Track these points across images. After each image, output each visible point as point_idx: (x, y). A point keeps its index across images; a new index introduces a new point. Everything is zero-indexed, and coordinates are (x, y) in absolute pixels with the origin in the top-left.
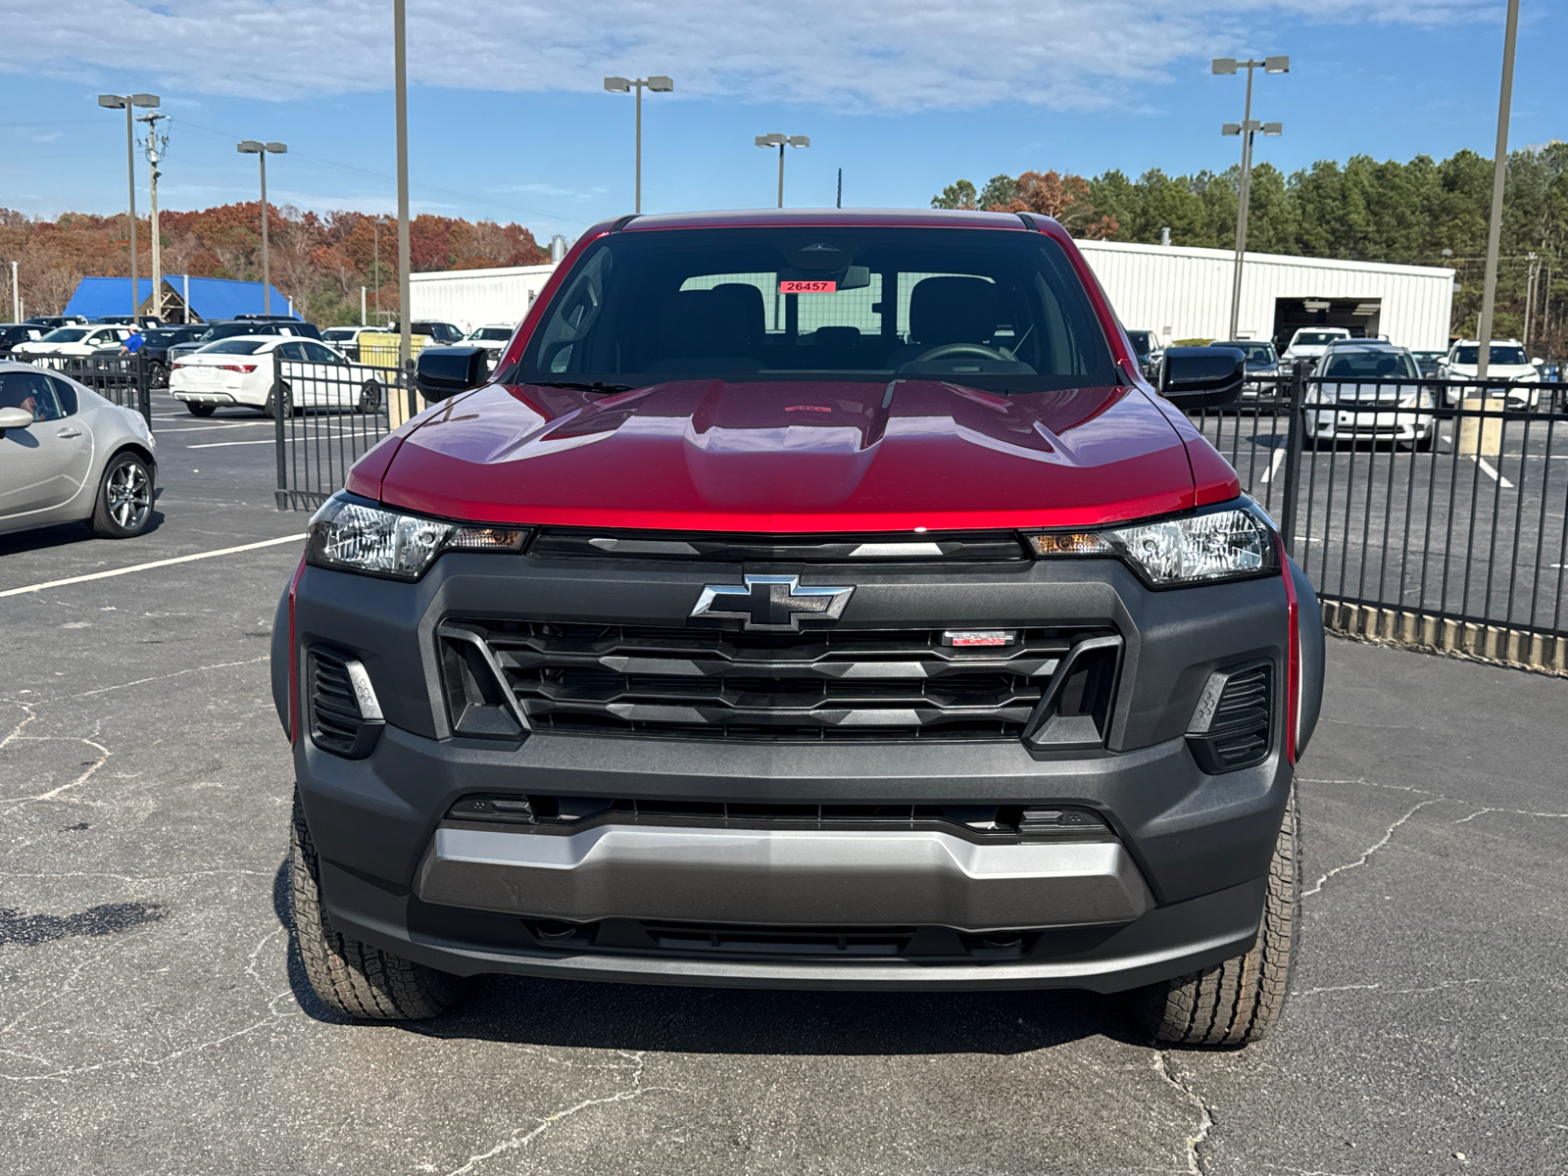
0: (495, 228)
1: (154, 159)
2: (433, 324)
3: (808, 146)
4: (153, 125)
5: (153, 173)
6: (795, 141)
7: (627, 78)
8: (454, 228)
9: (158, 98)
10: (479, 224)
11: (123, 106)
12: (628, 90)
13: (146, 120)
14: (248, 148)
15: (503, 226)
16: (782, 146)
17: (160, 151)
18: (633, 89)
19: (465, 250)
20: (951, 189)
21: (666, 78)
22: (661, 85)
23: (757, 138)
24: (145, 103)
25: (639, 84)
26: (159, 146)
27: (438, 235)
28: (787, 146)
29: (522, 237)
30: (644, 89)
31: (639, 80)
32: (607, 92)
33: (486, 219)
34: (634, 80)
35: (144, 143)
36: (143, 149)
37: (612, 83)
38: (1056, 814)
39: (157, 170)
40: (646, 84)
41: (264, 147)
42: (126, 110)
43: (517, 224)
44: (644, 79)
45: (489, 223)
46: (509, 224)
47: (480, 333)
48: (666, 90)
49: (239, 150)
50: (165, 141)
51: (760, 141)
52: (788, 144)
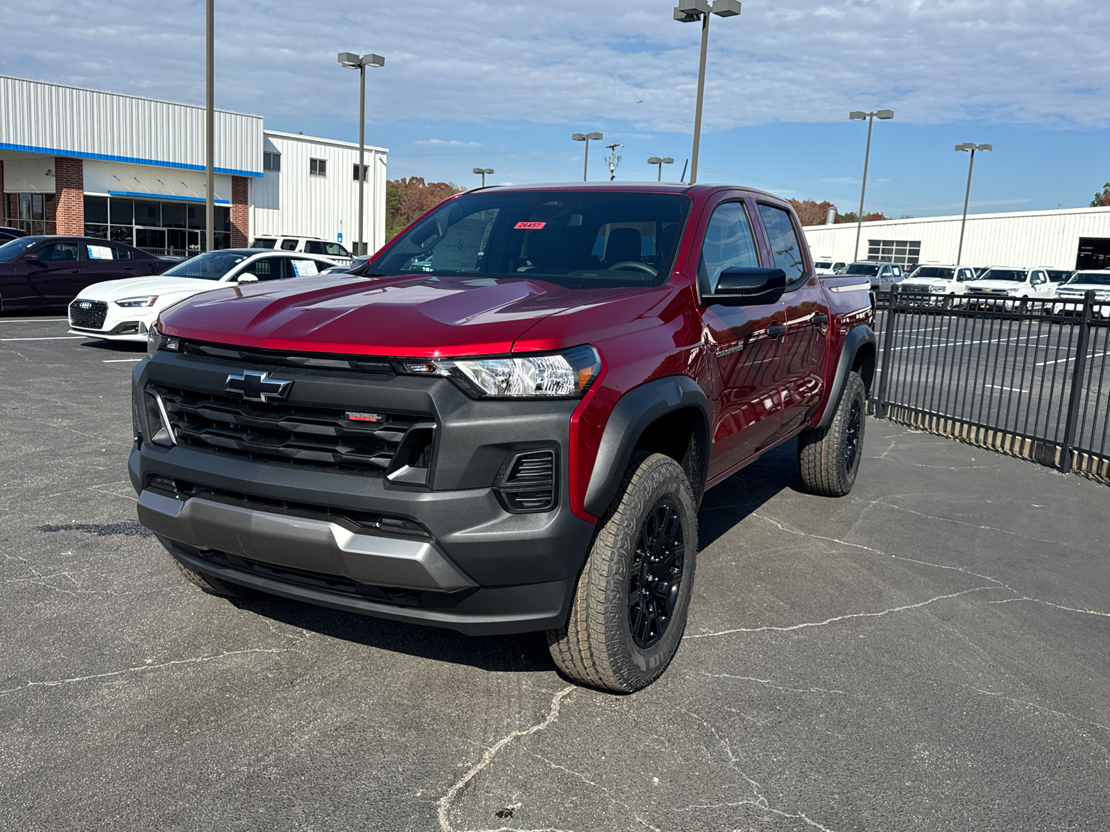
0: (814, 204)
1: (612, 168)
3: (991, 150)
4: (613, 150)
5: (611, 176)
6: (982, 147)
7: (864, 112)
9: (602, 135)
10: (804, 202)
11: (584, 139)
12: (865, 118)
13: (610, 147)
14: (653, 161)
15: (818, 203)
16: (973, 151)
17: (616, 164)
18: (868, 118)
21: (889, 110)
22: (886, 115)
23: (956, 146)
24: (595, 137)
25: (871, 115)
26: (616, 160)
28: (976, 151)
30: (875, 118)
31: (872, 113)
32: (851, 120)
33: (809, 199)
34: (869, 113)
35: (608, 160)
36: (608, 163)
37: (854, 115)
38: (400, 522)
39: (614, 175)
40: (876, 115)
41: (661, 161)
42: (585, 142)
43: (827, 201)
44: (875, 112)
45: (810, 201)
46: (822, 201)
48: (890, 118)
49: (649, 163)
50: (619, 158)
51: (958, 148)
52: (977, 149)
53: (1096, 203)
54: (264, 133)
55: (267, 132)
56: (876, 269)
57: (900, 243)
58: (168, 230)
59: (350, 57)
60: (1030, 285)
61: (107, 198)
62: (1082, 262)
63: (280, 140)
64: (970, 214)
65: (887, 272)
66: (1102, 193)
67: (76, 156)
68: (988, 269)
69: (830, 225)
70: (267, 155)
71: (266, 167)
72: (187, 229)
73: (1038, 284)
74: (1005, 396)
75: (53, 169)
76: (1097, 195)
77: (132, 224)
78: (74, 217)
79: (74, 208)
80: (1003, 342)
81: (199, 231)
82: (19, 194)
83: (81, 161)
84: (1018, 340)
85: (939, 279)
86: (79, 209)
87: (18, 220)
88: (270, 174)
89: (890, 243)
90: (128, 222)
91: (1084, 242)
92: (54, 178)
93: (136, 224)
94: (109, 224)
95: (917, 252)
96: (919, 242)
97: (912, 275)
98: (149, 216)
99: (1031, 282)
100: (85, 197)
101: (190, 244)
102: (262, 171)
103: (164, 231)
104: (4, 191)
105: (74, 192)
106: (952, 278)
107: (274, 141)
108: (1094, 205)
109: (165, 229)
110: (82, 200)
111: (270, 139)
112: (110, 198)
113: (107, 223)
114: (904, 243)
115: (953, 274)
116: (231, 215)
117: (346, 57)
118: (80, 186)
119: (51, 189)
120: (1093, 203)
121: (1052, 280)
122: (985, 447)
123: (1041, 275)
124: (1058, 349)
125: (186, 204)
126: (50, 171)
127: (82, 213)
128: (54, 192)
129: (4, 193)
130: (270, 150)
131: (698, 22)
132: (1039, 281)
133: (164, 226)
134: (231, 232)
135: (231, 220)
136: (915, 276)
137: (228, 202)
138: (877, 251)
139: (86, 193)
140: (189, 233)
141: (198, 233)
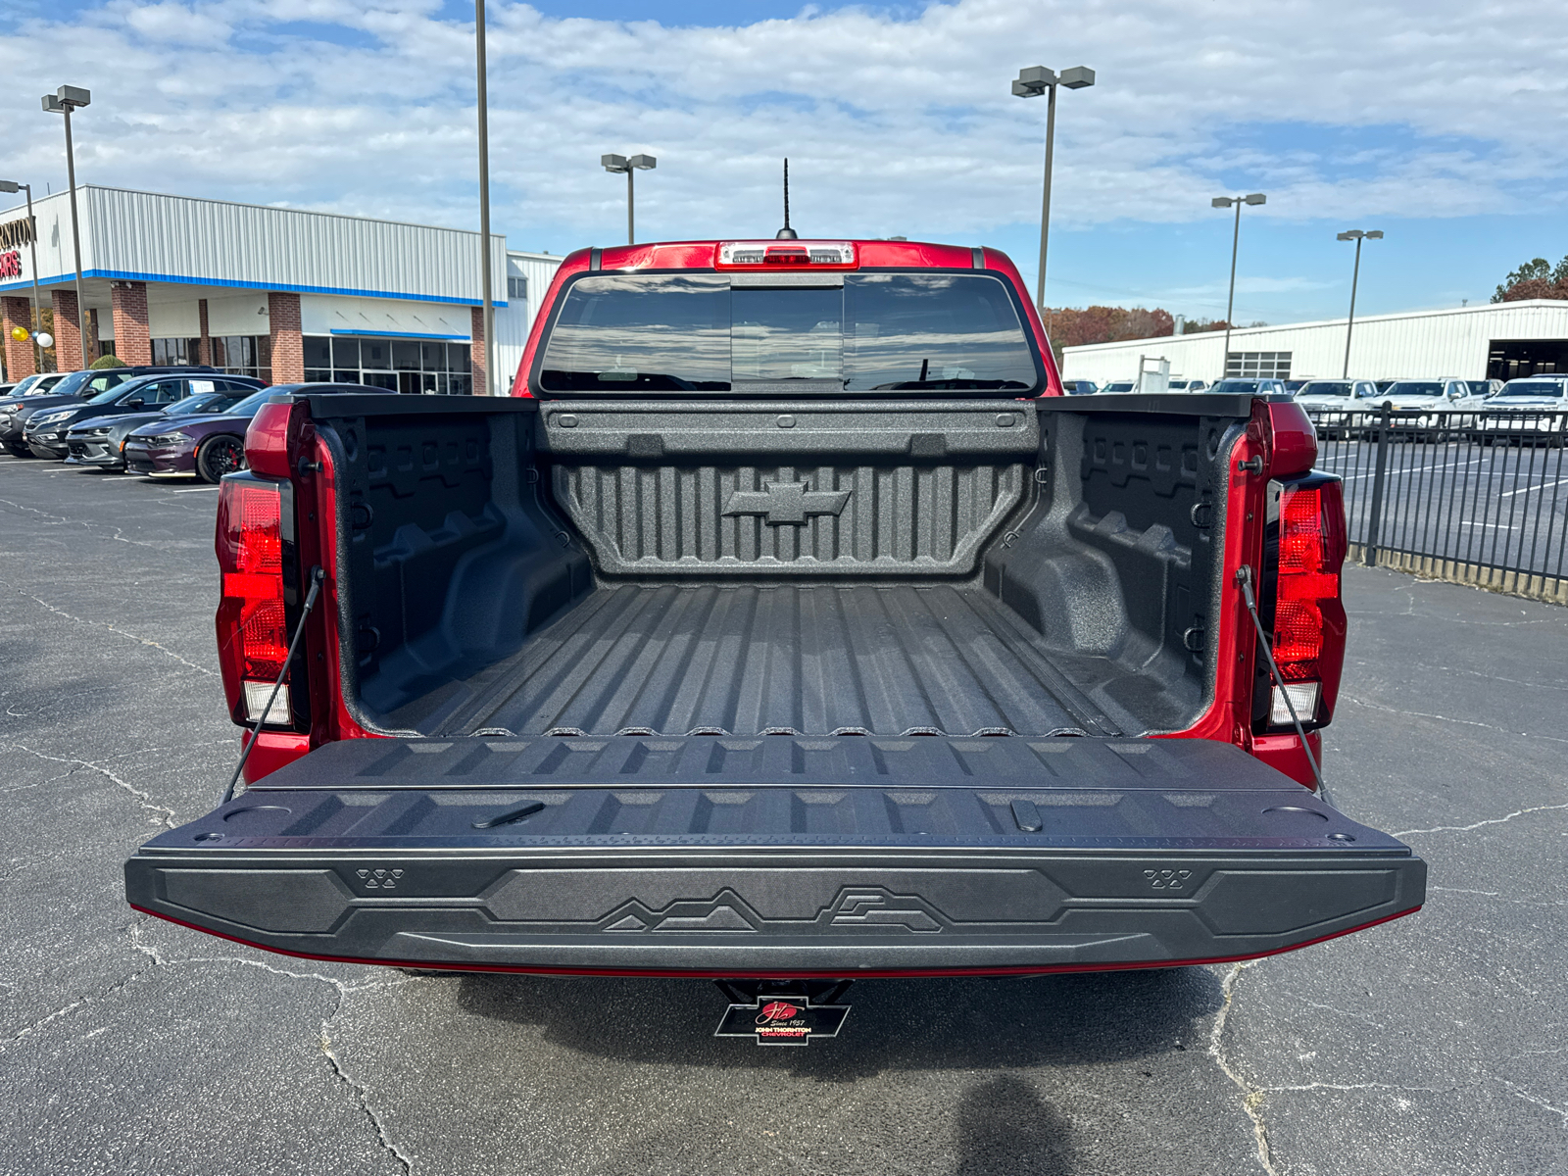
0: (1144, 312)
2: (1077, 382)
3: (1382, 238)
6: (1371, 235)
7: (1231, 197)
8: (1114, 313)
10: (1133, 310)
12: (1230, 205)
15: (1150, 311)
16: (1359, 240)
18: (1234, 205)
19: (1121, 329)
20: (1527, 265)
21: (1260, 194)
22: (1255, 200)
23: (1339, 235)
25: (1239, 201)
27: (1102, 319)
29: (1164, 318)
30: (1243, 204)
31: (1239, 198)
32: (1213, 208)
33: (1138, 306)
34: (1236, 198)
37: (1219, 203)
40: (1244, 200)
44: (1243, 197)
45: (1140, 309)
46: (1155, 309)
47: (1110, 387)
48: (1260, 203)
51: (1342, 237)
52: (1365, 238)
53: (1498, 297)
54: (508, 255)
55: (510, 253)
56: (1254, 387)
57: (1265, 355)
58: (401, 374)
59: (615, 159)
60: (1448, 400)
61: (328, 338)
62: (1496, 370)
63: (525, 262)
64: (1357, 316)
65: (1267, 390)
66: (1505, 284)
67: (293, 291)
68: (1392, 383)
69: (1178, 337)
70: (511, 281)
71: (511, 294)
72: (422, 372)
73: (1457, 398)
74: (1490, 534)
75: (267, 307)
76: (1499, 288)
77: (358, 368)
78: (292, 362)
79: (292, 351)
80: (1438, 469)
81: (435, 373)
82: (226, 338)
83: (298, 296)
84: (1456, 466)
85: (1333, 396)
86: (297, 353)
87: (227, 367)
88: (516, 303)
89: (1254, 355)
90: (352, 365)
91: (1495, 345)
92: (268, 317)
93: (363, 367)
94: (332, 369)
95: (1288, 366)
96: (1290, 353)
97: (1299, 392)
98: (374, 358)
99: (1449, 396)
100: (306, 339)
101: (426, 389)
102: (505, 299)
103: (395, 375)
104: (210, 335)
105: (291, 334)
106: (1349, 395)
107: (520, 264)
108: (1495, 300)
109: (397, 372)
110: (301, 341)
111: (514, 261)
112: (333, 338)
113: (329, 367)
114: (1270, 355)
115: (1350, 390)
116: (472, 354)
117: (611, 159)
118: (298, 327)
119: (265, 330)
120: (1495, 298)
121: (1474, 392)
122: (1525, 596)
123: (1460, 387)
124: (1517, 477)
125: (419, 342)
126: (263, 309)
127: (301, 357)
128: (269, 333)
129: (208, 338)
130: (514, 275)
131: (1041, 97)
132: (1459, 395)
133: (395, 369)
134: (472, 374)
135: (472, 359)
136: (1303, 394)
137: (468, 338)
138: (1238, 366)
139: (304, 334)
140: (424, 375)
141: (434, 376)
